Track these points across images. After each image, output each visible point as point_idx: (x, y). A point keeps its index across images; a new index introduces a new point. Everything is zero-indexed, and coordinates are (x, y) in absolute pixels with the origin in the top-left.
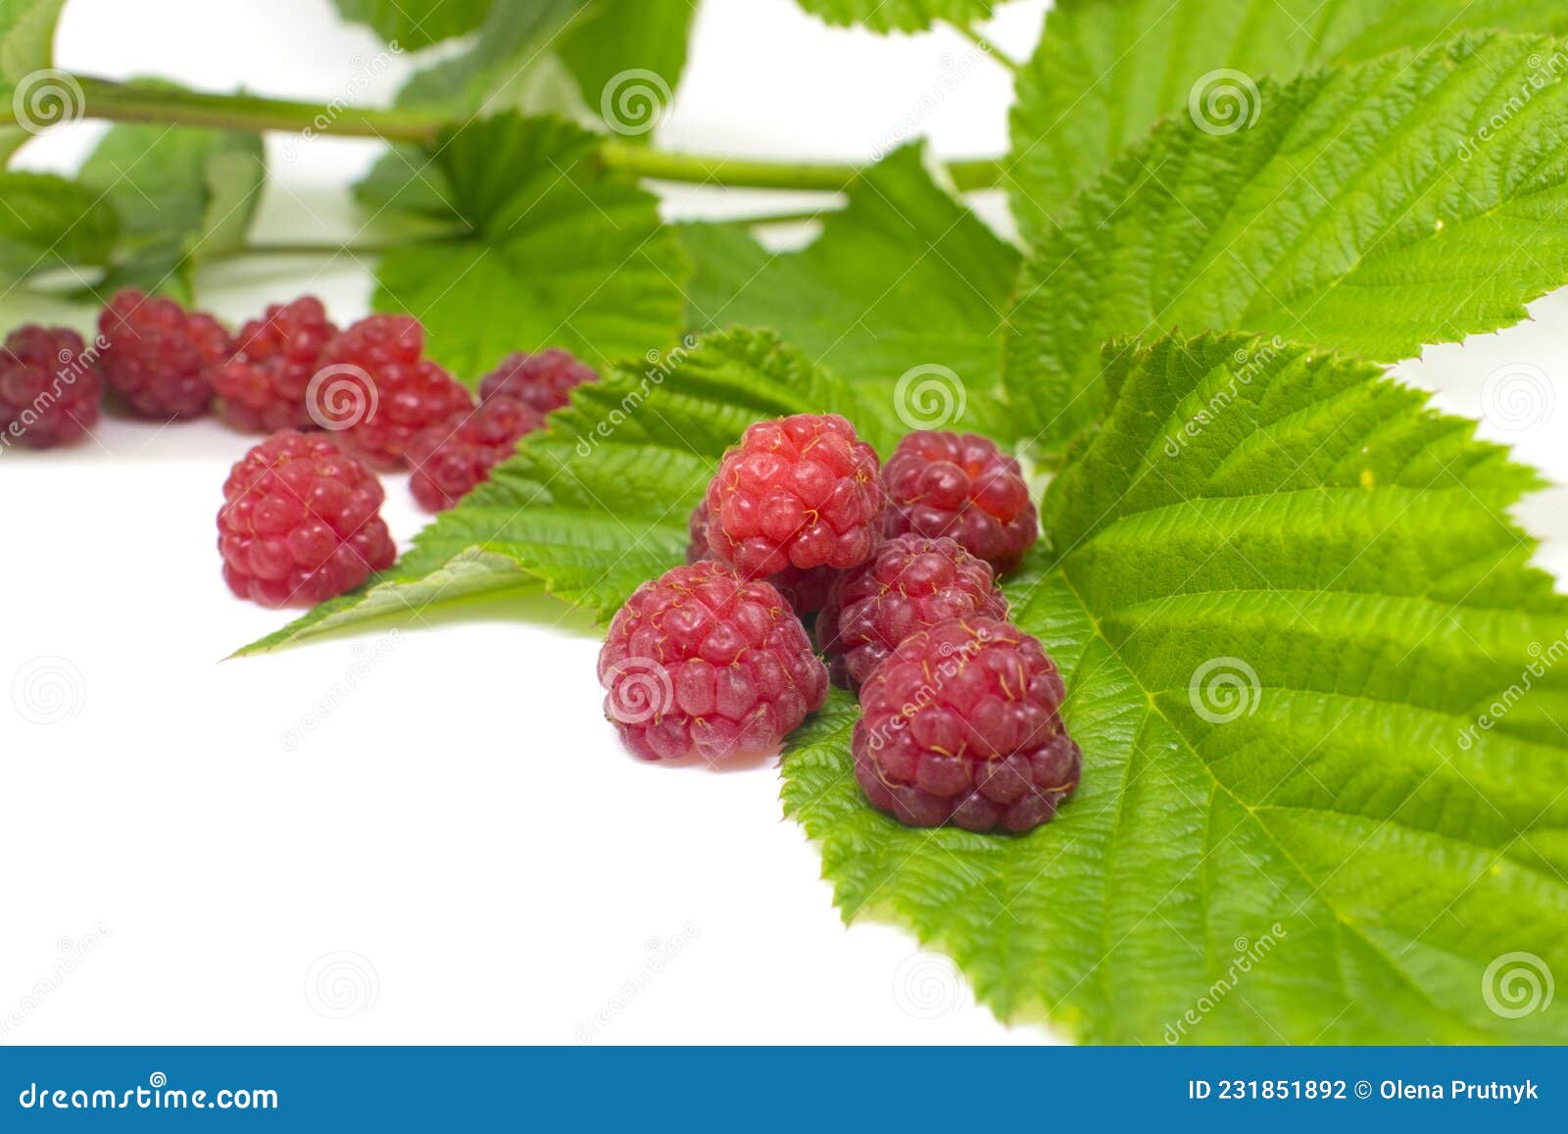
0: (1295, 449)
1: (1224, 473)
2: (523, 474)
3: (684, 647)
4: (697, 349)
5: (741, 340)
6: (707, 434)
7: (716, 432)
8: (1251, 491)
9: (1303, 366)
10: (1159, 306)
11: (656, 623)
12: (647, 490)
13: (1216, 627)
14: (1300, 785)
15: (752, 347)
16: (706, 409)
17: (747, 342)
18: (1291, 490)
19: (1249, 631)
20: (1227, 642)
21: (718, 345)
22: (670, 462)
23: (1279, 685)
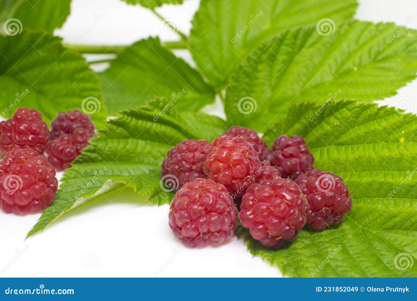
0: (374, 132)
1: (344, 138)
2: (93, 151)
3: (209, 209)
4: (147, 106)
5: (158, 102)
6: (149, 133)
7: (152, 132)
8: (355, 144)
9: (376, 109)
10: (274, 89)
11: (198, 202)
12: (133, 153)
13: (353, 182)
14: (390, 223)
15: (161, 104)
16: (149, 124)
17: (159, 102)
18: (371, 143)
19: (367, 183)
20: (357, 186)
21: (151, 104)
22: (137, 144)
23: (376, 197)
